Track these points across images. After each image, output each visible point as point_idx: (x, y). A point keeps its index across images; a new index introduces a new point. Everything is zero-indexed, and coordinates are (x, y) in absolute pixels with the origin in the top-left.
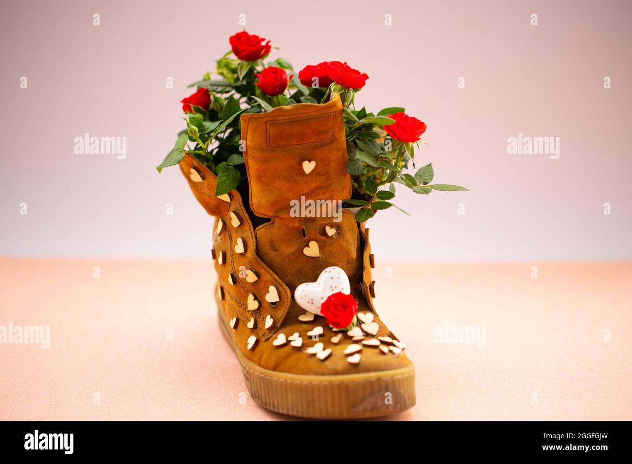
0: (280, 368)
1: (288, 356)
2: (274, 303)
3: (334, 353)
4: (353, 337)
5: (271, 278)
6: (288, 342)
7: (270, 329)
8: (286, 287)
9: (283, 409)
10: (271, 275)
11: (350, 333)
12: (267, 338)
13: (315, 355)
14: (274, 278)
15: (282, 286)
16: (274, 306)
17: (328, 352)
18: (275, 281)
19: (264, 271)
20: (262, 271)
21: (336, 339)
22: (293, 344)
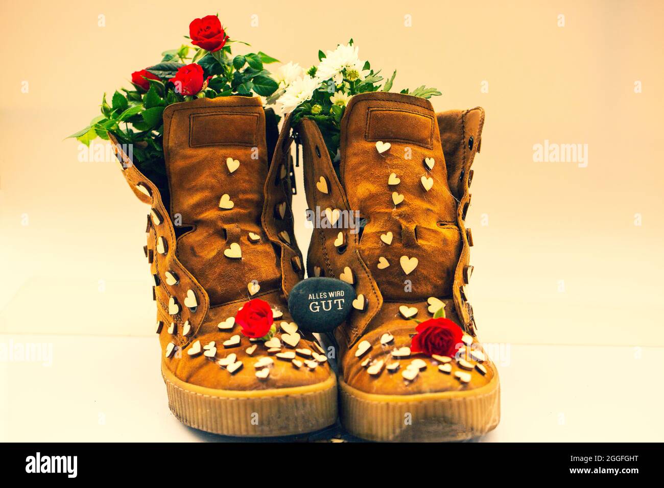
0: (192, 380)
1: (201, 366)
2: (193, 308)
3: (244, 366)
4: (269, 348)
5: (189, 281)
6: (203, 350)
7: (187, 336)
8: (205, 292)
9: (194, 424)
10: (190, 279)
11: (267, 344)
12: (184, 345)
13: (225, 367)
14: (193, 281)
15: (200, 290)
16: (193, 311)
17: (239, 364)
18: (193, 285)
19: (183, 273)
20: (181, 273)
21: (250, 351)
22: (206, 354)
